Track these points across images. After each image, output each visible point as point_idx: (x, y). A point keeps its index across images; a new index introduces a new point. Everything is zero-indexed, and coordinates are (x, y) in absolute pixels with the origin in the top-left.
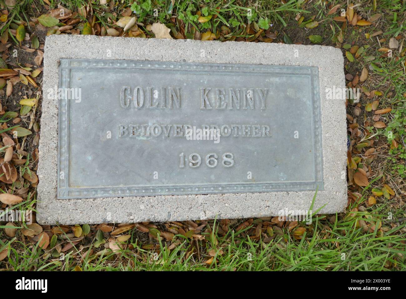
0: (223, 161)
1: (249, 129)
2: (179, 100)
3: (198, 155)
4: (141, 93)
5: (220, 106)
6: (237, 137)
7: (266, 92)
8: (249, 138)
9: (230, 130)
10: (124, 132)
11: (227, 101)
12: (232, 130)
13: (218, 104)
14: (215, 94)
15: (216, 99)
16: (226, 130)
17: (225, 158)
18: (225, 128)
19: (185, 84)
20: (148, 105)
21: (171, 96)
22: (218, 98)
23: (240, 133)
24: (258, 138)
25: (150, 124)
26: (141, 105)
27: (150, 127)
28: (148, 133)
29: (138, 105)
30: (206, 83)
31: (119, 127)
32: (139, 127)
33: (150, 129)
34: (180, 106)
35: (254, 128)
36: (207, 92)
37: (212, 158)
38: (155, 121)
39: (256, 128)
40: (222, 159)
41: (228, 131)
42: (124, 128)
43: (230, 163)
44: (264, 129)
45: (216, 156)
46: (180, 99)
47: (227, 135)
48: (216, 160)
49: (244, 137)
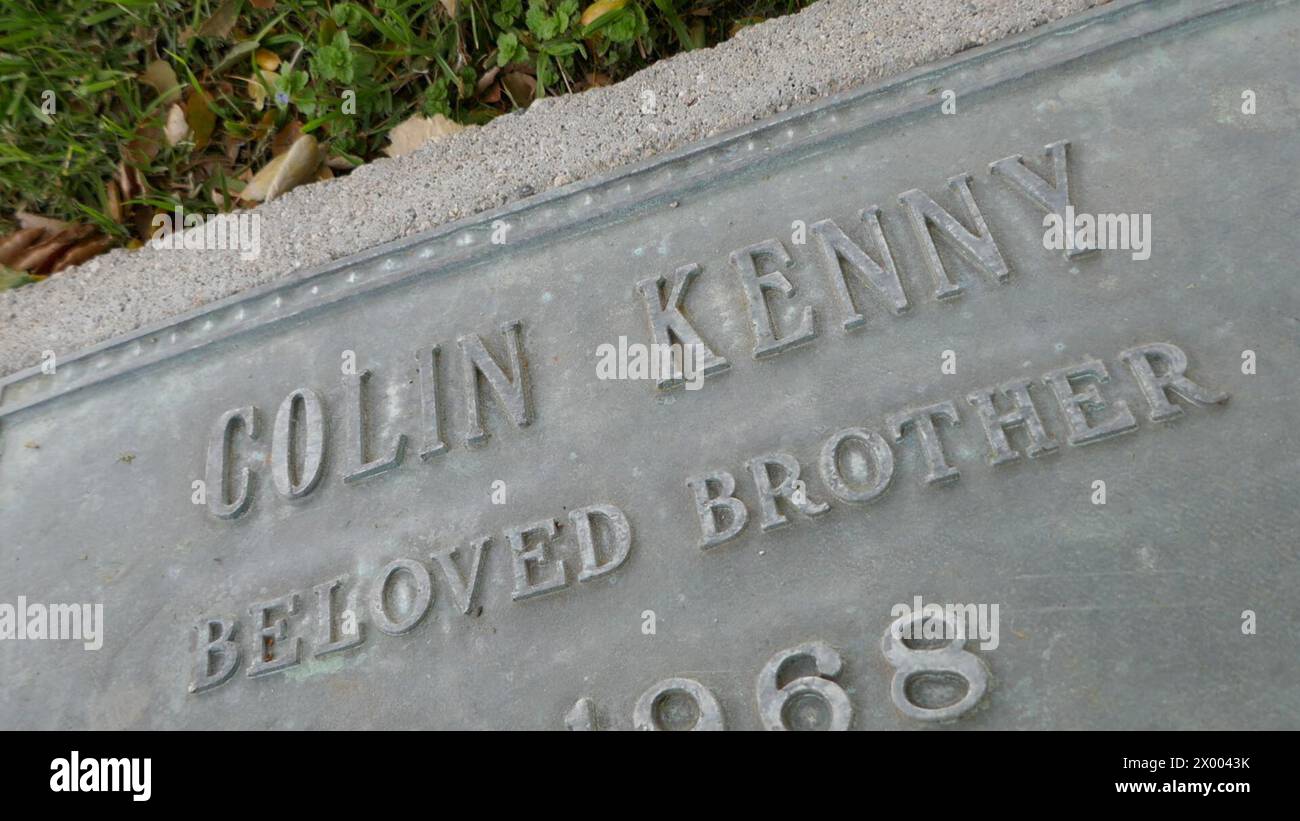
0: (896, 686)
1: (1023, 400)
2: (517, 384)
3: (691, 685)
4: (312, 414)
5: (775, 330)
6: (948, 484)
7: (1060, 162)
8: (1049, 456)
9: (882, 453)
10: (214, 658)
11: (815, 294)
12: (896, 450)
13: (759, 326)
14: (731, 285)
15: (740, 306)
16: (857, 463)
17: (898, 654)
18: (842, 451)
19: (547, 297)
20: (349, 462)
21: (469, 377)
22: (749, 295)
23: (965, 452)
24: (1118, 438)
25: (362, 569)
26: (308, 476)
27: (364, 590)
28: (350, 628)
29: (295, 477)
30: (663, 250)
31: (194, 637)
32: (300, 606)
33: (363, 602)
34: (530, 418)
35: (1062, 388)
36: (676, 290)
37: (800, 684)
38: (390, 544)
39: (1076, 384)
40: (886, 669)
41: (870, 462)
42: (215, 630)
43: (957, 683)
44: (1140, 368)
45: (828, 659)
46: (525, 365)
47: (879, 485)
48: (832, 691)
49: (1007, 467)
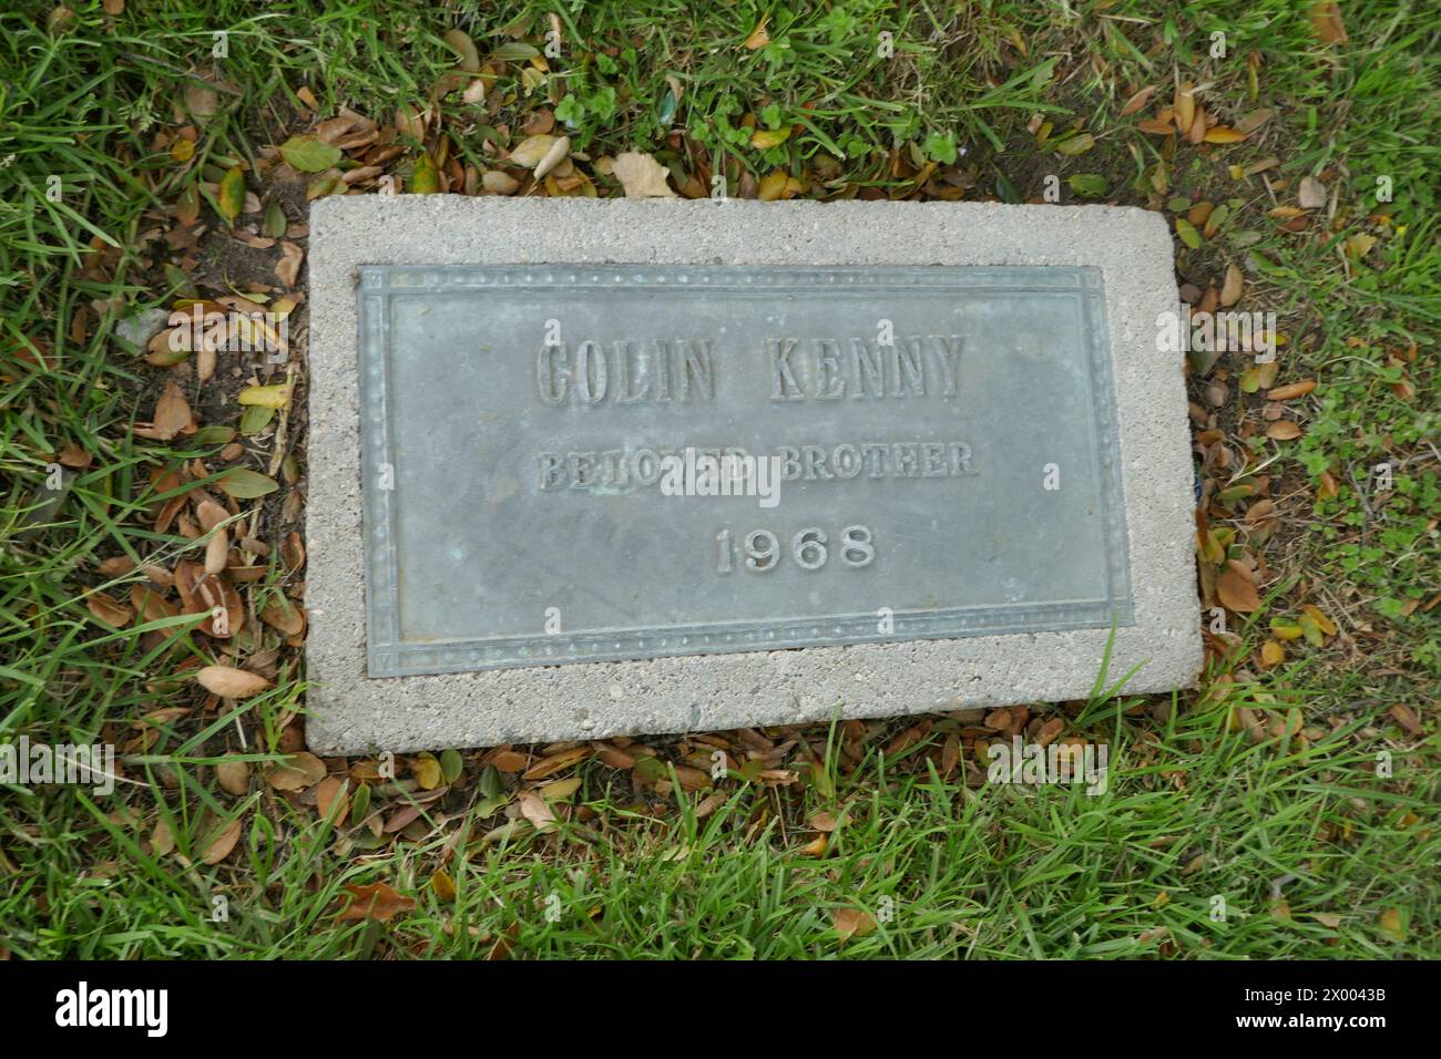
0: (843, 551)
1: (913, 453)
2: (708, 376)
3: (769, 534)
4: (599, 359)
5: (827, 390)
6: (878, 480)
7: (955, 346)
8: (915, 479)
9: (858, 460)
10: (554, 476)
11: (846, 374)
12: (863, 458)
13: (820, 384)
14: (811, 356)
15: (813, 369)
16: (847, 460)
17: (847, 540)
18: (843, 454)
19: (723, 330)
20: (619, 395)
21: (684, 365)
22: (819, 366)
23: (887, 467)
24: (940, 478)
25: (627, 449)
26: (599, 394)
27: (629, 459)
28: (624, 476)
29: (592, 394)
30: (782, 323)
31: (540, 460)
32: (598, 460)
33: (627, 465)
34: (713, 395)
35: (927, 452)
36: (787, 350)
37: (811, 543)
38: (641, 441)
39: (933, 452)
40: (840, 545)
41: (852, 461)
42: (553, 462)
43: (864, 555)
44: (955, 452)
45: (822, 536)
46: (712, 373)
47: (851, 474)
48: (822, 549)
49: (899, 479)
